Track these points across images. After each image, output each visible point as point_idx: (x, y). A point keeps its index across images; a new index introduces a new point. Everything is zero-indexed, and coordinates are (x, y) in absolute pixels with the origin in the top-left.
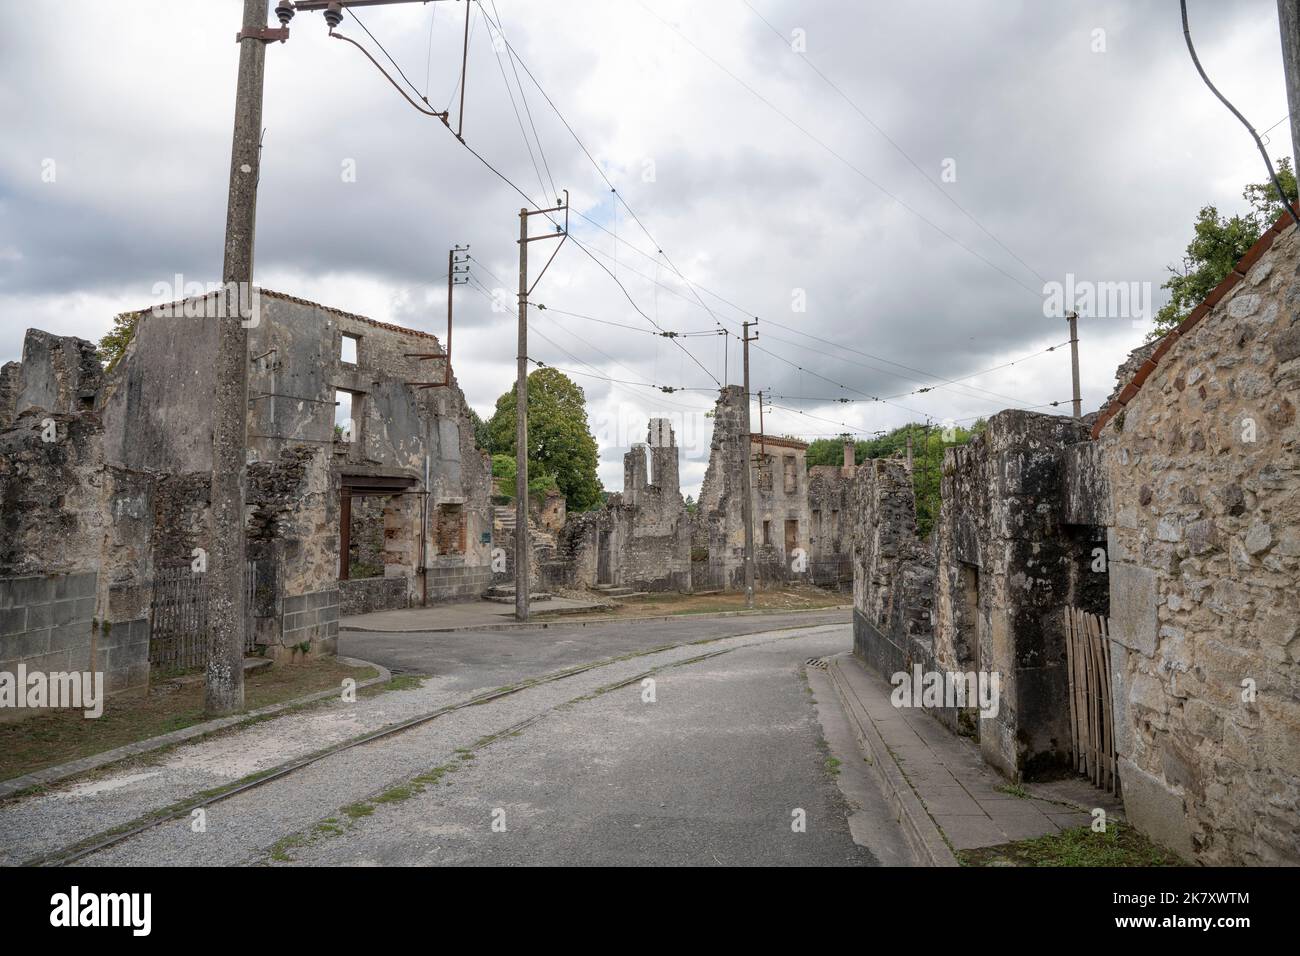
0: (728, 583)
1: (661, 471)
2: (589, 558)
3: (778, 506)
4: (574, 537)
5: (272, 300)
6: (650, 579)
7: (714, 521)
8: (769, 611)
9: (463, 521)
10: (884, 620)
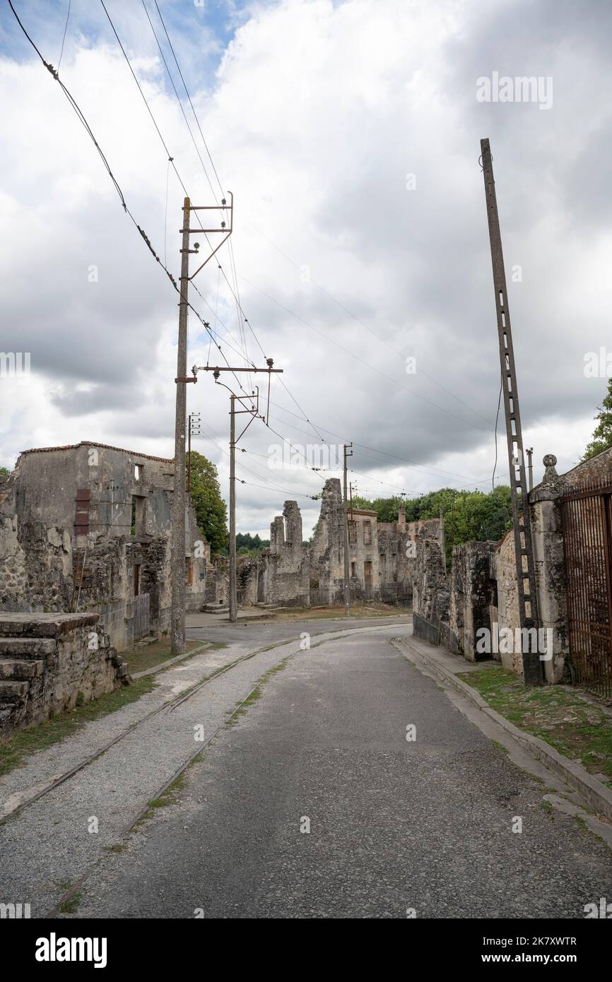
0: (331, 601)
1: (292, 533)
2: (253, 587)
3: (360, 553)
4: (244, 574)
5: (104, 450)
6: (287, 599)
7: (322, 563)
8: (358, 617)
9: (191, 566)
10: (429, 616)
